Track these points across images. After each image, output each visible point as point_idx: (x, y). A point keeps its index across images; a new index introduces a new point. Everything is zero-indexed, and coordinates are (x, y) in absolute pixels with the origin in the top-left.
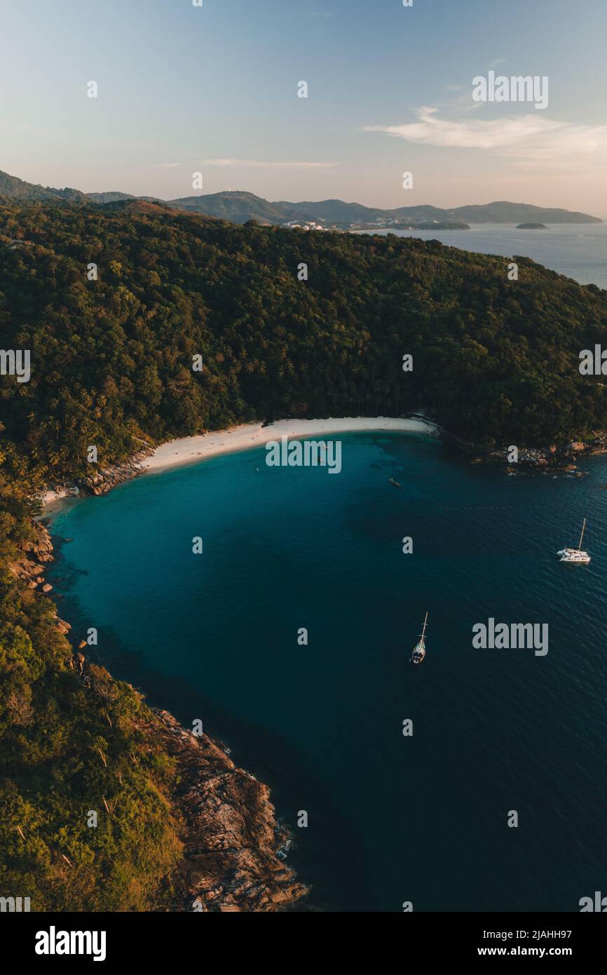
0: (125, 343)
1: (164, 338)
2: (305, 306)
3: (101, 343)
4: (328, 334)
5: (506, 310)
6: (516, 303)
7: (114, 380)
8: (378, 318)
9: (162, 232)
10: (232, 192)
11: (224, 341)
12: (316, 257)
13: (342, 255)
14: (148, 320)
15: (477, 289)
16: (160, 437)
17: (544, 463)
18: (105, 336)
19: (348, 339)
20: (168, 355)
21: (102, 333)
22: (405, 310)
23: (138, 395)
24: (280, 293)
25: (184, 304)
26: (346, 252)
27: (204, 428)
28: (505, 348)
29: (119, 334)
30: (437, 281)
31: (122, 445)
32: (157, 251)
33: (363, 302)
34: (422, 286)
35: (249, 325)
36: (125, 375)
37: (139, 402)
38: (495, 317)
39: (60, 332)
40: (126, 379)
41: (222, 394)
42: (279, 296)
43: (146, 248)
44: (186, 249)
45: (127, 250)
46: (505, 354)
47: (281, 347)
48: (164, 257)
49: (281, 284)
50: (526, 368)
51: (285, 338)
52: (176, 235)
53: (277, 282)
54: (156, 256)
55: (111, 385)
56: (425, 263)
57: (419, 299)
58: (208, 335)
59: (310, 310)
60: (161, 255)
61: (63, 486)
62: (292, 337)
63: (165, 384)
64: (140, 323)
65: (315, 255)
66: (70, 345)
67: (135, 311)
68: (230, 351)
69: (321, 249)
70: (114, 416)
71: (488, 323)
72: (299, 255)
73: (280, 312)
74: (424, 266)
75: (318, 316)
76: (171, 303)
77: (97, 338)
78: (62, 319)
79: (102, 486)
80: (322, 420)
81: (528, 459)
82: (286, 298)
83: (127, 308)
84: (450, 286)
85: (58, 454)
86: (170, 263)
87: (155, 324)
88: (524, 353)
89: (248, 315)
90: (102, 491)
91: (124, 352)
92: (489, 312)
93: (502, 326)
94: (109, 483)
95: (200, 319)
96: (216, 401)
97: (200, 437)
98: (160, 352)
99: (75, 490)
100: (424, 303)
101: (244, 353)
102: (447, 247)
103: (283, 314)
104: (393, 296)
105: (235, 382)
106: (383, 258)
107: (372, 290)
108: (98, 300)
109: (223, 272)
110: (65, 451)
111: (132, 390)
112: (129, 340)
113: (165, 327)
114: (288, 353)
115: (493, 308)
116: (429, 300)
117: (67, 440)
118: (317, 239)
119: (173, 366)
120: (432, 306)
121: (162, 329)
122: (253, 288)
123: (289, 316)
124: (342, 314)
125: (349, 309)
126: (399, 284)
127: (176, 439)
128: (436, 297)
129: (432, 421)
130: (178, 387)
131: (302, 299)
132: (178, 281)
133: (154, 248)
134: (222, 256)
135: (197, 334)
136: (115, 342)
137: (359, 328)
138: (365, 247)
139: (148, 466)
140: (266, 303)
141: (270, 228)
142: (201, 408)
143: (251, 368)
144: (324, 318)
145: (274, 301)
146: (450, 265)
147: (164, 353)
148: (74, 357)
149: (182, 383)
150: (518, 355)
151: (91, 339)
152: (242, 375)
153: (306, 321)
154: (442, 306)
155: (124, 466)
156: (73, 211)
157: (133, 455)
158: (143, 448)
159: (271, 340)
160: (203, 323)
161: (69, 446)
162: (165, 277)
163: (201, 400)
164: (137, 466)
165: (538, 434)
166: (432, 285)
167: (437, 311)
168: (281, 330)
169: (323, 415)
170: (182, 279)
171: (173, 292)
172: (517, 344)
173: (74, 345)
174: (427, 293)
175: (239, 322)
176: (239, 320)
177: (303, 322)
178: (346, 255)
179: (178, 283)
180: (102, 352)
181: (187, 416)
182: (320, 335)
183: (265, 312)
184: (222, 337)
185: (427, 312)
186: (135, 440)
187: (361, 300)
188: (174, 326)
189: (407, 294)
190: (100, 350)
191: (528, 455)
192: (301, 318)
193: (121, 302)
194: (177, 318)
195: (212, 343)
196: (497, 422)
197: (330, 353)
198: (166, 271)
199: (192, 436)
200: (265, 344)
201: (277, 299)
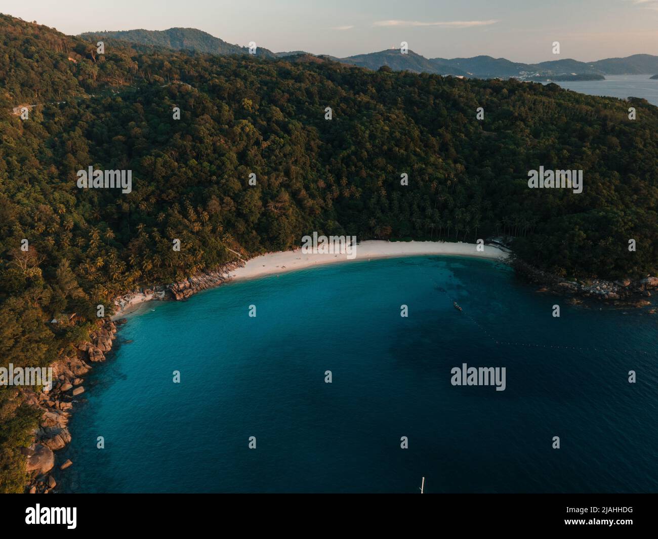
0: (236, 168)
1: (273, 165)
2: (406, 141)
3: (214, 167)
4: (424, 166)
5: (603, 147)
6: (615, 140)
7: (218, 199)
8: (476, 152)
9: (298, 75)
10: (396, 50)
11: (329, 170)
12: (432, 98)
13: (457, 96)
14: (263, 150)
15: (578, 127)
16: (253, 251)
17: (615, 297)
18: (219, 162)
19: (441, 171)
20: (273, 180)
21: (216, 159)
22: (503, 145)
23: (239, 214)
24: (387, 128)
25: (298, 137)
26: (462, 94)
27: (295, 244)
28: (593, 182)
29: (231, 160)
30: (540, 119)
31: (215, 256)
32: (288, 92)
33: (466, 138)
34: (525, 124)
35: (353, 157)
36: (229, 196)
37: (239, 219)
38: (589, 153)
39: (182, 158)
40: (229, 198)
41: (317, 216)
42: (386, 131)
43: (280, 89)
44: (314, 89)
45: (264, 90)
46: (591, 187)
47: (378, 176)
48: (294, 96)
49: (390, 121)
50: (611, 202)
51: (383, 169)
52: (310, 78)
53: (387, 119)
54: (286, 95)
55: (215, 204)
56: (534, 104)
57: (519, 136)
58: (316, 164)
59: (412, 144)
60: (291, 94)
61: (152, 290)
62: (390, 168)
63: (265, 204)
64: (253, 152)
65: (431, 96)
66: (187, 168)
67: (252, 142)
68: (331, 178)
69: (438, 90)
70: (213, 231)
71: (582, 159)
72: (416, 96)
73: (382, 145)
74: (533, 106)
75: (418, 150)
76: (286, 135)
77: (211, 163)
78: (184, 145)
79: (185, 292)
80: (404, 243)
81: (597, 292)
82: (391, 133)
83: (245, 138)
84: (552, 124)
85: (150, 261)
86: (299, 103)
87: (267, 154)
88: (613, 187)
89: (353, 148)
90: (184, 296)
91: (233, 176)
92: (584, 149)
93: (596, 162)
94: (193, 290)
95: (312, 150)
96: (310, 222)
97: (291, 252)
98: (266, 177)
99: (161, 294)
100: (523, 140)
101: (344, 181)
102: (563, 90)
103: (385, 147)
104: (496, 133)
105: (330, 205)
106: (495, 99)
107: (476, 127)
108: (221, 130)
109: (342, 109)
110: (158, 259)
111: (234, 209)
112: (239, 165)
113: (276, 156)
114: (384, 182)
115: (591, 144)
116: (529, 137)
117: (160, 250)
118: (438, 83)
119: (275, 190)
120: (529, 143)
121: (273, 157)
122: (363, 124)
123: (390, 150)
124: (444, 148)
125: (451, 144)
126: (503, 122)
127: (269, 252)
128: (536, 134)
129: (508, 249)
130: (276, 208)
131: (405, 135)
132: (302, 117)
133: (287, 88)
134: (345, 96)
135: (305, 163)
136: (226, 167)
137: (455, 162)
138: (482, 90)
139: (235, 276)
140: (372, 137)
141: (399, 73)
142: (295, 227)
143: (347, 194)
144: (424, 151)
145: (380, 135)
146: (560, 105)
147: (269, 178)
148: (188, 178)
149: (280, 205)
150: (605, 189)
151: (206, 164)
152: (338, 201)
153: (405, 153)
154: (539, 142)
155: (212, 274)
156: (234, 59)
157: (225, 265)
158: (236, 260)
159: (371, 170)
160: (314, 154)
161: (162, 255)
162: (292, 113)
163: (297, 220)
164: (225, 275)
165: (611, 267)
166: (535, 123)
167: (534, 147)
168: (381, 161)
169: (406, 238)
170: (305, 115)
171: (290, 126)
172: (608, 179)
173: (191, 168)
174: (528, 131)
175: (345, 153)
176: (344, 151)
177: (402, 154)
178: (460, 96)
179: (302, 119)
180: (214, 175)
181: (280, 234)
182: (416, 166)
183: (368, 145)
184: (327, 167)
185: (524, 148)
186: (229, 252)
187: (465, 136)
188: (285, 156)
189: (509, 131)
190: (212, 173)
191: (598, 287)
192: (402, 151)
193: (240, 133)
194: (288, 148)
195: (318, 171)
196: (568, 253)
197: (421, 183)
198: (293, 108)
199: (283, 251)
200: (364, 173)
201: (382, 134)
